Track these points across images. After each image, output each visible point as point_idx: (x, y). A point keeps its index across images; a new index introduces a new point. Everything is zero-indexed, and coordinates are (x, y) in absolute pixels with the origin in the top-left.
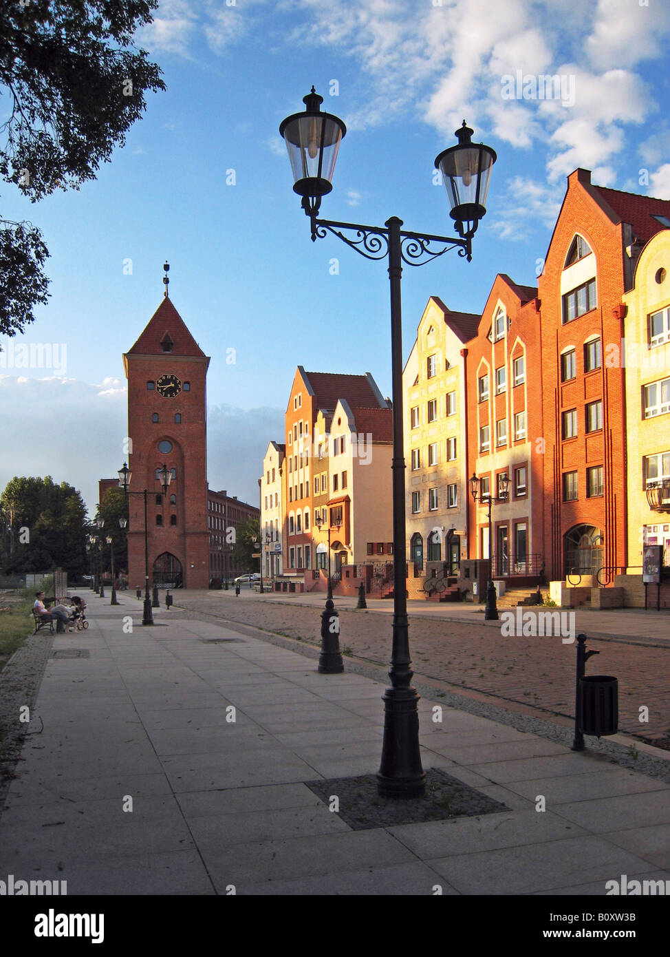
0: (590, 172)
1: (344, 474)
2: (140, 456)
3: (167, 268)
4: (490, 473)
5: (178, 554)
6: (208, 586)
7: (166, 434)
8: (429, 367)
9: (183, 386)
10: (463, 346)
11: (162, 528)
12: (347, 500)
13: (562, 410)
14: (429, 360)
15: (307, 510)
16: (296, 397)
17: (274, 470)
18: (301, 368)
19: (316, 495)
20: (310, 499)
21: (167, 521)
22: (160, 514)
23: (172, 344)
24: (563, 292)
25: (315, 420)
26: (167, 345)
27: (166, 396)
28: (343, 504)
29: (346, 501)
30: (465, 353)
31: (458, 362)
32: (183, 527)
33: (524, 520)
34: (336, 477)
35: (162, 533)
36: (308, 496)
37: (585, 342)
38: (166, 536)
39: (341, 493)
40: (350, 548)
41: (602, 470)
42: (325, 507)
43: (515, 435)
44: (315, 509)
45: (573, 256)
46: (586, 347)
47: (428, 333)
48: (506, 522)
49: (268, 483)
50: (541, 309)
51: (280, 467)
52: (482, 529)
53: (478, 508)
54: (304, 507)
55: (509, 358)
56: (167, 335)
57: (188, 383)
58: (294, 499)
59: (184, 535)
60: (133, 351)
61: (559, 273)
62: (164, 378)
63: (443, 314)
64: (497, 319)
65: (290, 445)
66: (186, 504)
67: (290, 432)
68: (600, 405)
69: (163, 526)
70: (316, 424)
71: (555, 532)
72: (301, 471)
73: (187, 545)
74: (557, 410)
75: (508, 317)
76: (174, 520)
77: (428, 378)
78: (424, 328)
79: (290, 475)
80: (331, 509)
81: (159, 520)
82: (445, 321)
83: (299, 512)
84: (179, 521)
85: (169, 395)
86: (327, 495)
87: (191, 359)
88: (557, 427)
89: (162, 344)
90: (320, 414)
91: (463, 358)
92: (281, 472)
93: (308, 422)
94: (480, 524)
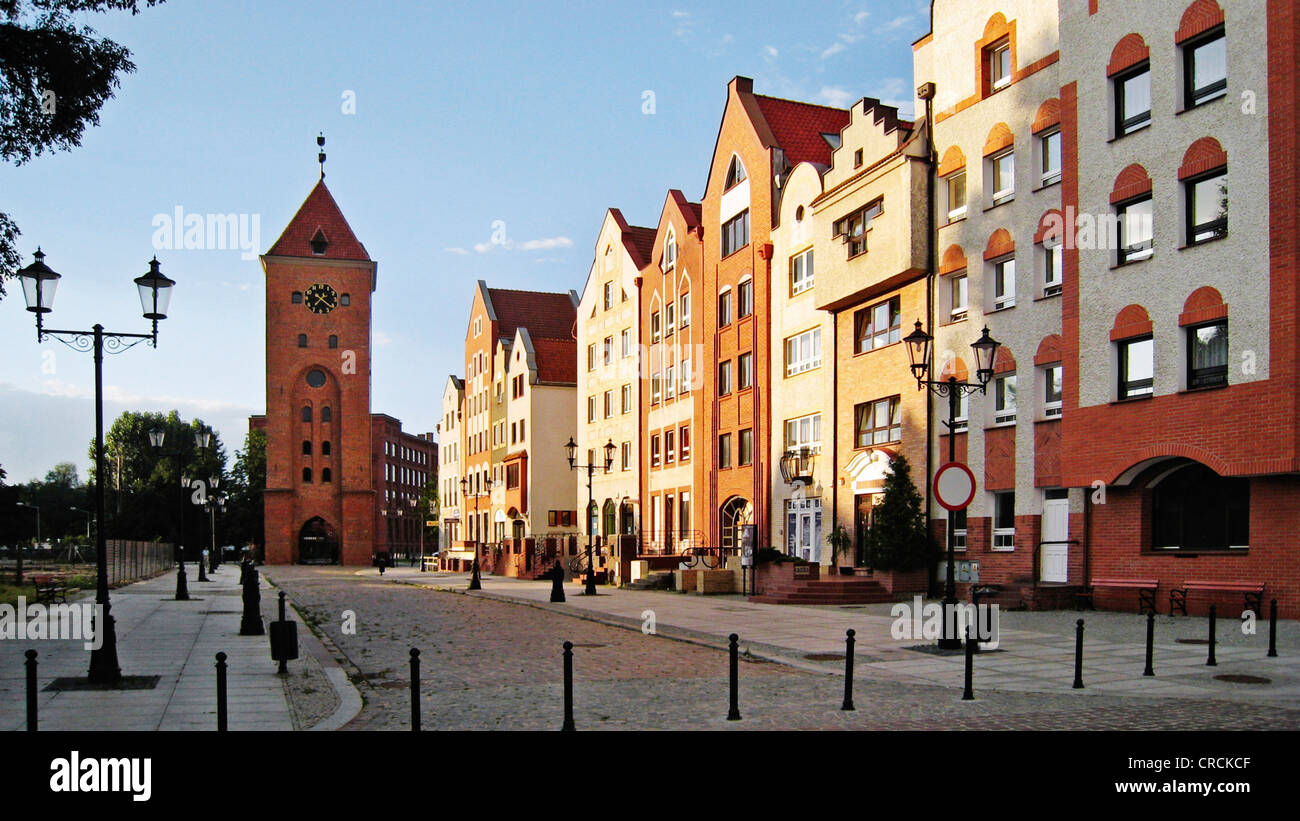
0: (752, 80)
1: (522, 422)
2: (282, 390)
3: (321, 141)
4: (660, 430)
5: (331, 520)
6: (371, 562)
7: (317, 362)
8: (607, 296)
9: (340, 300)
10: (638, 274)
11: (310, 485)
12: (523, 456)
13: (720, 361)
14: (607, 287)
15: (486, 466)
16: (476, 321)
17: (453, 412)
18: (482, 284)
19: (495, 448)
20: (488, 454)
21: (317, 476)
22: (309, 466)
23: (326, 243)
24: (723, 220)
25: (494, 352)
26: (319, 245)
27: (317, 312)
28: (519, 461)
29: (523, 458)
30: (639, 282)
31: (633, 291)
32: (340, 486)
33: (687, 488)
34: (514, 425)
35: (310, 492)
36: (486, 449)
37: (740, 283)
38: (316, 496)
39: (519, 448)
40: (527, 517)
41: (752, 433)
42: (502, 463)
43: (681, 387)
44: (494, 466)
45: (732, 179)
46: (741, 287)
47: (606, 254)
48: (672, 491)
49: (448, 429)
50: (704, 238)
51: (460, 409)
52: (653, 498)
53: (649, 473)
54: (483, 462)
55: (677, 293)
56: (319, 233)
57: (347, 295)
58: (473, 452)
59: (340, 494)
60: (272, 253)
61: (719, 199)
62: (314, 288)
63: (620, 231)
64: (670, 243)
65: (470, 382)
66: (343, 454)
67: (470, 366)
68: (751, 357)
69: (312, 483)
70: (495, 357)
71: (713, 504)
72: (480, 416)
73: (344, 507)
74: (716, 360)
75: (677, 246)
76: (327, 476)
77: (606, 310)
78: (602, 249)
79: (469, 421)
80: (508, 467)
81: (308, 475)
82: (623, 240)
83: (478, 469)
84: (334, 475)
85: (321, 311)
86: (506, 448)
87: (353, 264)
88: (715, 379)
89: (312, 243)
90: (500, 345)
91: (637, 289)
92: (460, 416)
93: (488, 355)
94: (651, 493)
